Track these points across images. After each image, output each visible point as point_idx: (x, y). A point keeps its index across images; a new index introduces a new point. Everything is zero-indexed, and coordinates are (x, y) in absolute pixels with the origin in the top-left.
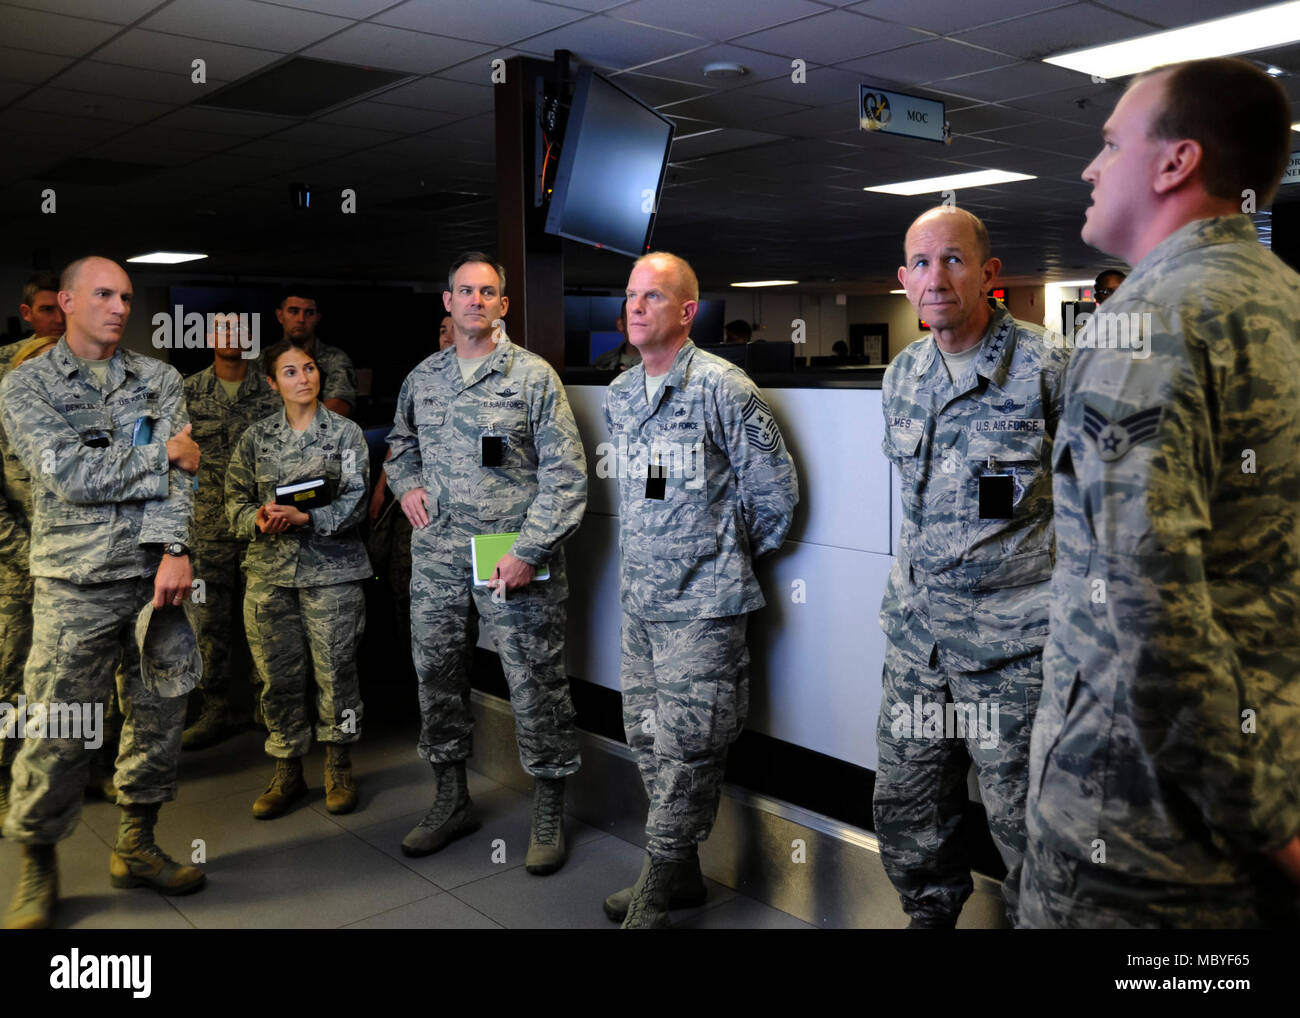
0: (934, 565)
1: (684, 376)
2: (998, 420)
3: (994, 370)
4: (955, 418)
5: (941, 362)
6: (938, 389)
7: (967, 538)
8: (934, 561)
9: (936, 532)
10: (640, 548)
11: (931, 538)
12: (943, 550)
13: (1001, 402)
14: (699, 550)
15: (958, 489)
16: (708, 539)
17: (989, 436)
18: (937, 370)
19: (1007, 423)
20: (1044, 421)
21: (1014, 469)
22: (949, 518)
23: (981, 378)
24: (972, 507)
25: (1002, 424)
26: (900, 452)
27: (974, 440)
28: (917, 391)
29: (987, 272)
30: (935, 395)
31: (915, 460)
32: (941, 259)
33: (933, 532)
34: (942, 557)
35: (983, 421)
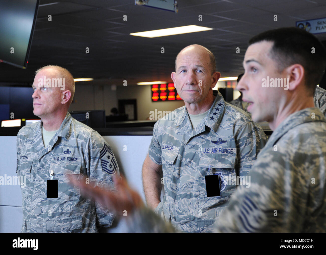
0: (181, 219)
1: (69, 132)
2: (214, 148)
3: (214, 124)
4: (194, 146)
5: (188, 119)
6: (186, 132)
7: (199, 206)
8: (181, 217)
9: (183, 203)
10: (38, 225)
11: (180, 206)
12: (186, 212)
13: (216, 140)
14: (73, 227)
15: (195, 181)
16: (78, 220)
17: (210, 156)
18: (186, 123)
19: (218, 149)
20: (236, 149)
21: (222, 172)
22: (190, 196)
23: (206, 127)
24: (202, 191)
25: (216, 150)
26: (167, 162)
27: (202, 157)
28: (178, 133)
29: (214, 78)
30: (185, 135)
31: (173, 166)
32: (193, 70)
33: (182, 203)
34: (185, 215)
35: (207, 148)
